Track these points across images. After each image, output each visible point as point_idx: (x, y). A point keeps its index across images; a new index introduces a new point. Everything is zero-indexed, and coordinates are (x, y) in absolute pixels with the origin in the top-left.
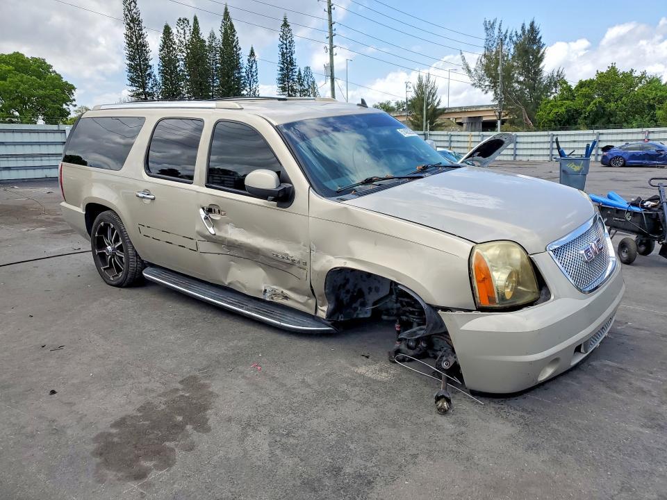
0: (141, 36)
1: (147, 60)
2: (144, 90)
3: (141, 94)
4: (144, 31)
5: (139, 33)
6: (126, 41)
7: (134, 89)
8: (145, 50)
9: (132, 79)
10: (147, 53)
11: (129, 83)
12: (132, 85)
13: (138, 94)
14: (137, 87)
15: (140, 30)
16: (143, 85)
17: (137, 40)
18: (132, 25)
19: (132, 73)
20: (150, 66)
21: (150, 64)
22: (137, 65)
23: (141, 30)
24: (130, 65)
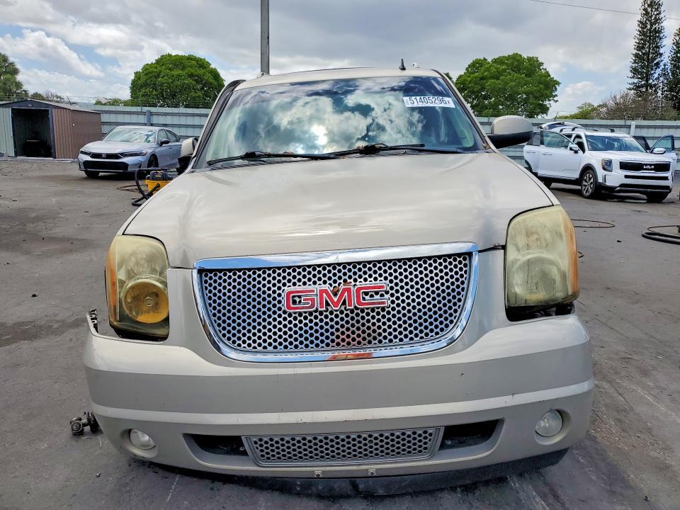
0: (657, 20)
1: (657, 47)
2: (647, 81)
3: (642, 86)
4: (662, 16)
5: (655, 18)
6: (638, 28)
7: (636, 81)
8: (658, 37)
9: (635, 71)
10: (661, 39)
11: (631, 75)
12: (633, 77)
13: (639, 87)
14: (639, 78)
15: (657, 14)
16: (647, 76)
17: (651, 25)
18: (649, 10)
19: (637, 63)
20: (661, 55)
21: (661, 52)
22: (644, 54)
23: (660, 13)
24: (636, 55)
